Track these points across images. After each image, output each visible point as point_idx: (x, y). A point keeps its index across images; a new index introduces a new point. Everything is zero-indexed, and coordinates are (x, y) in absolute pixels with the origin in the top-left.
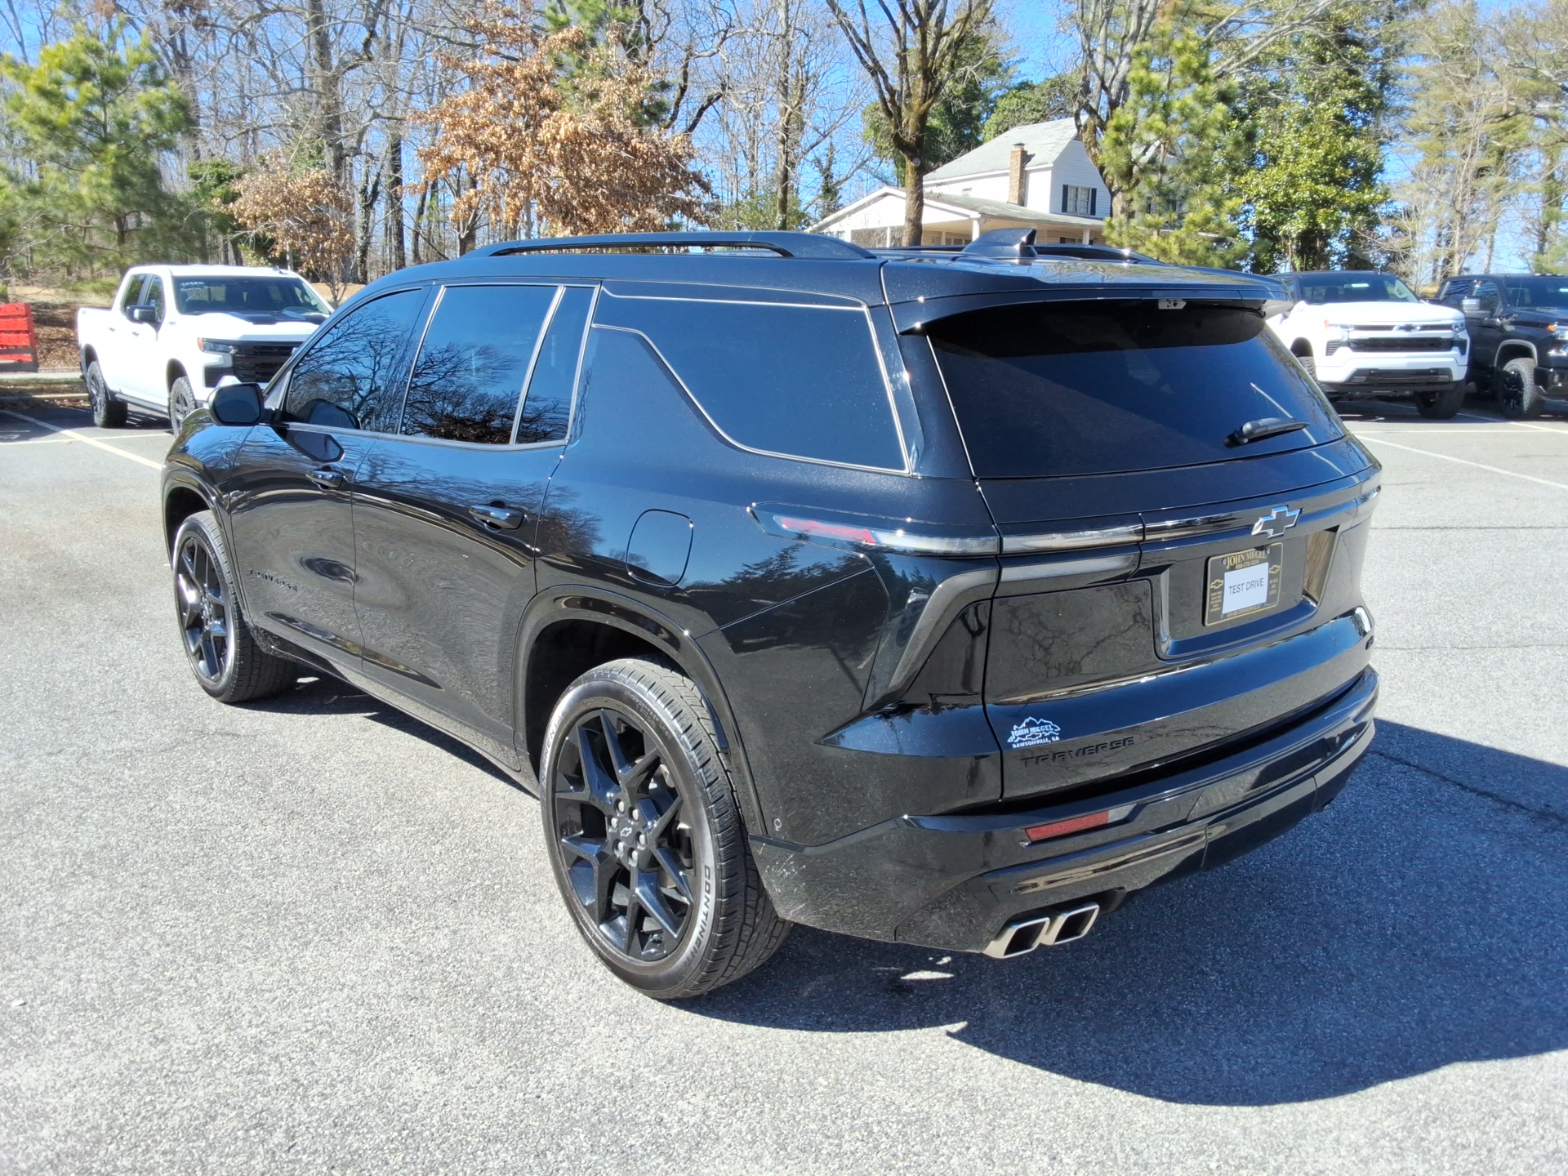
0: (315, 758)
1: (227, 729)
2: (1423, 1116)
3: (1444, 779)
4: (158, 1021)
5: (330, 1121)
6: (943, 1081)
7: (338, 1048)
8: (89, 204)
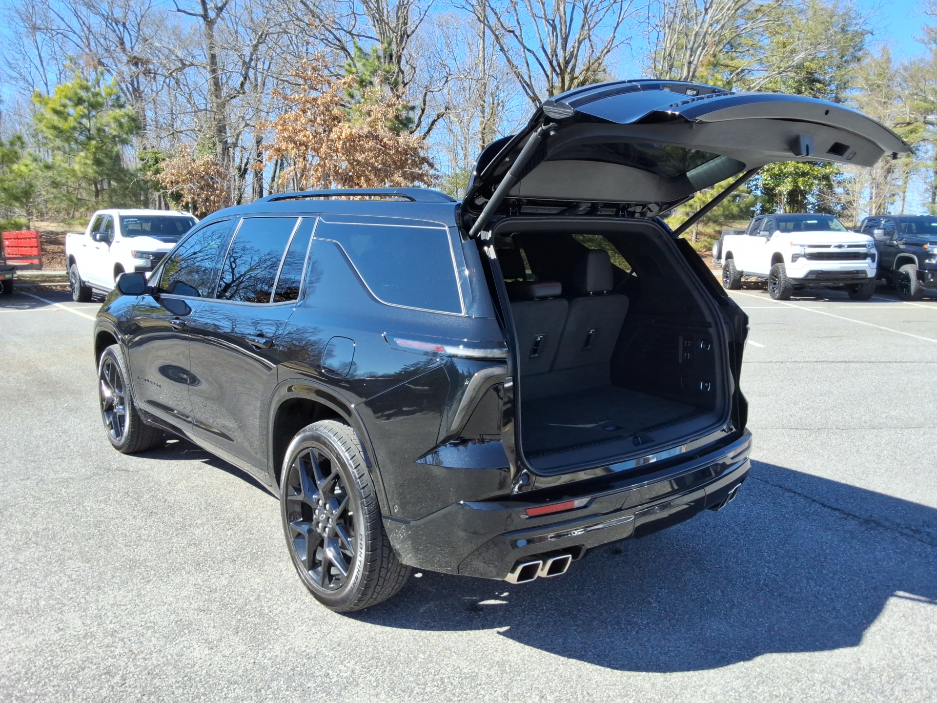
0: (169, 483)
1: (123, 467)
2: (757, 680)
3: (814, 501)
4: (61, 619)
5: (146, 671)
6: (489, 657)
7: (157, 635)
8: (79, 174)
